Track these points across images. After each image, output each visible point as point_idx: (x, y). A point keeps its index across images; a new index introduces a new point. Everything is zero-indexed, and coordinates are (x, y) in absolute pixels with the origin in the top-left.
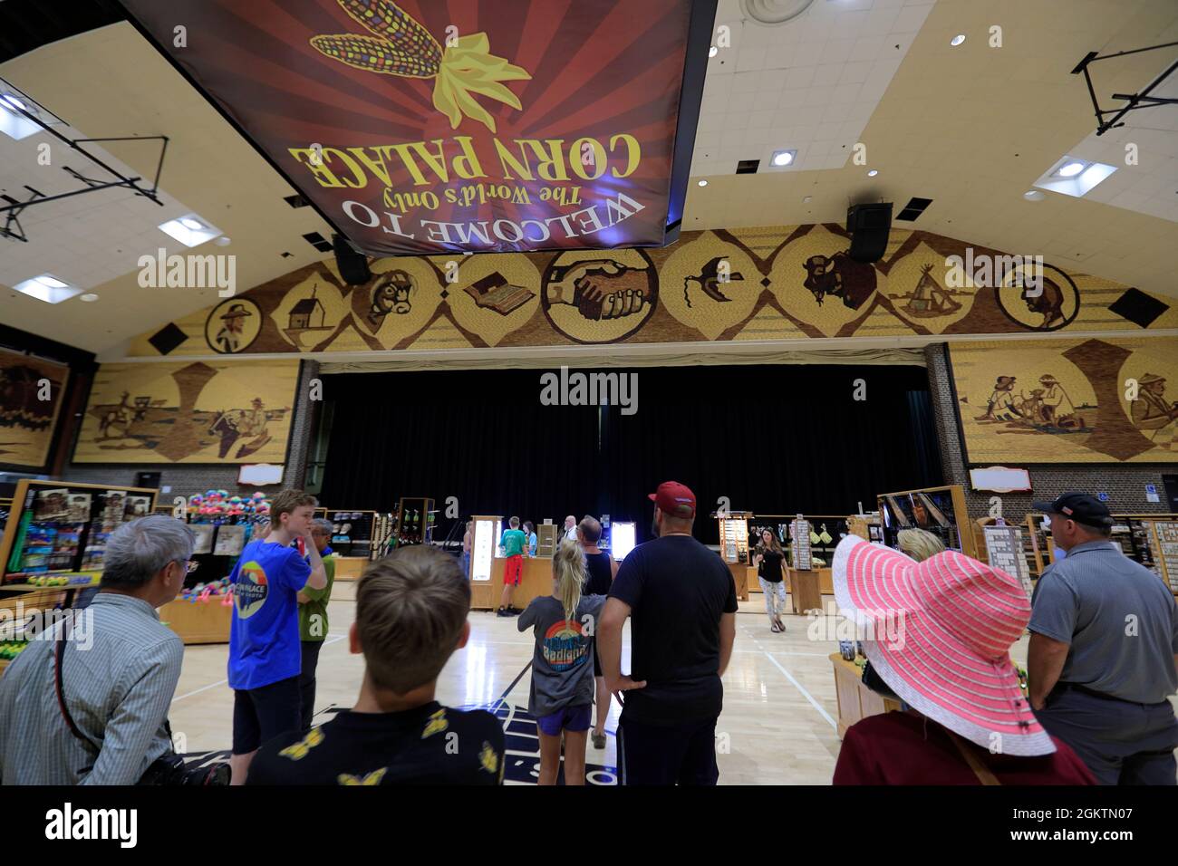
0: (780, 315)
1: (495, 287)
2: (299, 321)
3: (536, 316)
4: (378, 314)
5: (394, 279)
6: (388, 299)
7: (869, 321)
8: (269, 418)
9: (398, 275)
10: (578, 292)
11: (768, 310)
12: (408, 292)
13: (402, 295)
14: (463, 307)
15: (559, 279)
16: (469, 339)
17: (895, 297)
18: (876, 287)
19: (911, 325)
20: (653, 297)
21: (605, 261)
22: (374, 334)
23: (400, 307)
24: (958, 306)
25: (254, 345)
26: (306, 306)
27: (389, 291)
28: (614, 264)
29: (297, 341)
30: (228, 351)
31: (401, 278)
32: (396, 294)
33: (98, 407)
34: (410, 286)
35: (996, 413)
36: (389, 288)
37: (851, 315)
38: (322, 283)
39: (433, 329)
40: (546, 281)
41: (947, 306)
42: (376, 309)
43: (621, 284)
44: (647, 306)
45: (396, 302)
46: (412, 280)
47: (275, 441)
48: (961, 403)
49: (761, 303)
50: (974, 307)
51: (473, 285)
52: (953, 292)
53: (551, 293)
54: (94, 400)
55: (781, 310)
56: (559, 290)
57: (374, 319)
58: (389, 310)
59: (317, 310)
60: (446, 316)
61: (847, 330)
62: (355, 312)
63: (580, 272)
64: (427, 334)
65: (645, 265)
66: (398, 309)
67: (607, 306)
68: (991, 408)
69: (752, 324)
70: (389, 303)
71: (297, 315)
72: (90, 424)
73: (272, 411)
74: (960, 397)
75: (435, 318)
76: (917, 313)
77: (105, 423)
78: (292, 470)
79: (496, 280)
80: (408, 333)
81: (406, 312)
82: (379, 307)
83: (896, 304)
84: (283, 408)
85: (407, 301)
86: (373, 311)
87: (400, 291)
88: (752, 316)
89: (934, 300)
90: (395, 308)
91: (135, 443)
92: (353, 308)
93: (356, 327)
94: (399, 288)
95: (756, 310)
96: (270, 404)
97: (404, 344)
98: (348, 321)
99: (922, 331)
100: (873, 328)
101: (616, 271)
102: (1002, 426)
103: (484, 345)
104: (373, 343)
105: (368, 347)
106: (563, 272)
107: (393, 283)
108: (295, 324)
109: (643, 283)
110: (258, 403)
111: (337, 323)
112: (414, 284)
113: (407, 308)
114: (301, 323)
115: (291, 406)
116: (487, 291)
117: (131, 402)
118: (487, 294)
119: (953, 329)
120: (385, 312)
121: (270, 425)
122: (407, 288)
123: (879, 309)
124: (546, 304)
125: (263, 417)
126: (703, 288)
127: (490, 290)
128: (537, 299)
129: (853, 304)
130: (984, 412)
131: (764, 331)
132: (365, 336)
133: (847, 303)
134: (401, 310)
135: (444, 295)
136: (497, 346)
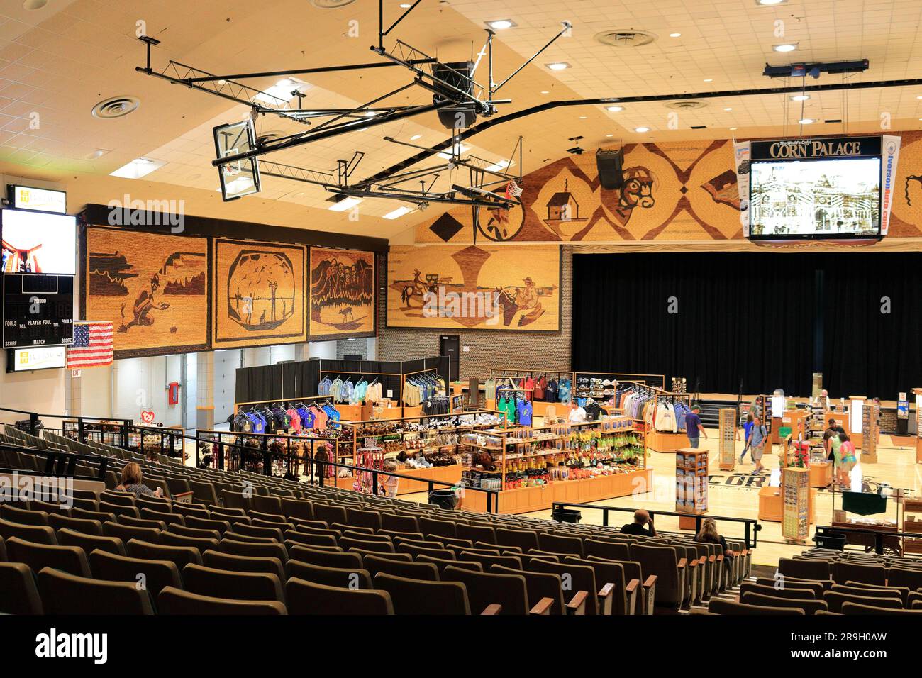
1: (729, 184)
2: (556, 213)
4: (626, 208)
5: (637, 175)
6: (633, 194)
8: (540, 294)
9: (640, 171)
12: (650, 187)
13: (646, 191)
14: (701, 200)
16: (709, 232)
22: (625, 225)
23: (645, 201)
25: (521, 234)
26: (560, 199)
27: (634, 186)
29: (558, 231)
30: (499, 239)
31: (643, 174)
32: (640, 190)
33: (396, 282)
34: (652, 182)
36: (633, 183)
38: (571, 177)
39: (676, 221)
42: (623, 203)
45: (641, 196)
46: (654, 177)
47: (548, 313)
51: (710, 182)
54: (391, 277)
57: (623, 212)
58: (635, 205)
59: (571, 202)
60: (687, 210)
62: (606, 205)
64: (670, 227)
66: (643, 203)
70: (634, 198)
71: (554, 208)
72: (394, 296)
73: (542, 289)
75: (677, 211)
79: (729, 177)
80: (654, 225)
81: (650, 206)
82: (626, 201)
84: (551, 286)
85: (650, 196)
86: (620, 205)
87: (643, 187)
90: (640, 202)
92: (603, 202)
93: (607, 219)
94: (643, 184)
96: (540, 283)
97: (651, 235)
98: (599, 214)
103: (723, 238)
104: (622, 232)
105: (619, 237)
107: (636, 179)
108: (553, 215)
110: (528, 281)
111: (590, 217)
112: (655, 180)
113: (651, 202)
114: (558, 214)
115: (558, 285)
116: (722, 188)
117: (423, 278)
118: (722, 190)
120: (632, 206)
121: (542, 300)
122: (650, 184)
125: (535, 293)
127: (725, 186)
132: (616, 227)
134: (646, 204)
135: (684, 190)
136: (733, 238)
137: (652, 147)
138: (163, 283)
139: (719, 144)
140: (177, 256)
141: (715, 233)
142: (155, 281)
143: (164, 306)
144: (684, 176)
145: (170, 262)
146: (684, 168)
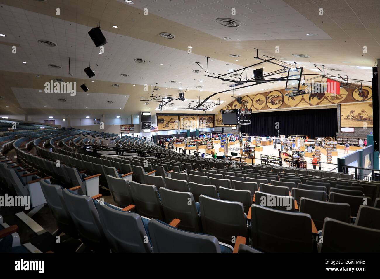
0: (305, 102)
2: (235, 108)
3: (265, 105)
7: (322, 102)
10: (271, 101)
11: (303, 101)
12: (248, 103)
14: (255, 104)
15: (268, 99)
17: (329, 97)
18: (325, 95)
19: (331, 102)
20: (283, 101)
21: (275, 95)
24: (342, 97)
28: (277, 95)
31: (246, 101)
35: (349, 118)
37: (319, 101)
38: (237, 102)
40: (266, 99)
41: (340, 97)
43: (278, 99)
44: (282, 102)
45: (246, 104)
46: (248, 101)
48: (341, 116)
49: (302, 100)
50: (346, 97)
51: (256, 101)
52: (342, 95)
53: (267, 101)
54: (216, 119)
55: (305, 101)
56: (268, 101)
57: (244, 107)
59: (237, 106)
61: (318, 104)
63: (271, 97)
65: (282, 95)
67: (276, 103)
68: (348, 117)
69: (300, 104)
70: (245, 105)
74: (341, 115)
75: (252, 106)
76: (333, 100)
77: (217, 122)
78: (237, 127)
79: (259, 100)
83: (329, 98)
88: (300, 102)
89: (337, 97)
91: (221, 124)
92: (241, 106)
95: (301, 101)
99: (333, 103)
100: (323, 103)
101: (277, 97)
102: (350, 120)
103: (258, 110)
106: (269, 97)
109: (281, 98)
111: (239, 108)
113: (248, 105)
116: (258, 102)
117: (219, 119)
119: (341, 102)
123: (325, 99)
124: (266, 103)
126: (292, 98)
128: (265, 103)
129: (319, 99)
130: (347, 117)
131: (302, 105)
133: (318, 99)
135: (252, 103)
136: (260, 110)
137: (248, 96)
138: (170, 122)
139: (257, 94)
140: (173, 118)
141: (257, 109)
142: (169, 122)
143: (171, 125)
144: (252, 100)
145: (171, 119)
146: (252, 99)
